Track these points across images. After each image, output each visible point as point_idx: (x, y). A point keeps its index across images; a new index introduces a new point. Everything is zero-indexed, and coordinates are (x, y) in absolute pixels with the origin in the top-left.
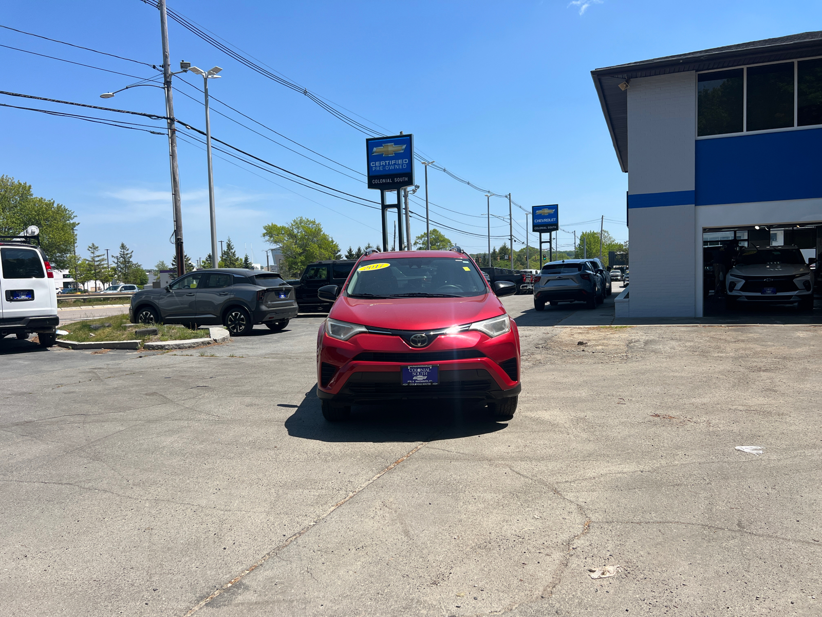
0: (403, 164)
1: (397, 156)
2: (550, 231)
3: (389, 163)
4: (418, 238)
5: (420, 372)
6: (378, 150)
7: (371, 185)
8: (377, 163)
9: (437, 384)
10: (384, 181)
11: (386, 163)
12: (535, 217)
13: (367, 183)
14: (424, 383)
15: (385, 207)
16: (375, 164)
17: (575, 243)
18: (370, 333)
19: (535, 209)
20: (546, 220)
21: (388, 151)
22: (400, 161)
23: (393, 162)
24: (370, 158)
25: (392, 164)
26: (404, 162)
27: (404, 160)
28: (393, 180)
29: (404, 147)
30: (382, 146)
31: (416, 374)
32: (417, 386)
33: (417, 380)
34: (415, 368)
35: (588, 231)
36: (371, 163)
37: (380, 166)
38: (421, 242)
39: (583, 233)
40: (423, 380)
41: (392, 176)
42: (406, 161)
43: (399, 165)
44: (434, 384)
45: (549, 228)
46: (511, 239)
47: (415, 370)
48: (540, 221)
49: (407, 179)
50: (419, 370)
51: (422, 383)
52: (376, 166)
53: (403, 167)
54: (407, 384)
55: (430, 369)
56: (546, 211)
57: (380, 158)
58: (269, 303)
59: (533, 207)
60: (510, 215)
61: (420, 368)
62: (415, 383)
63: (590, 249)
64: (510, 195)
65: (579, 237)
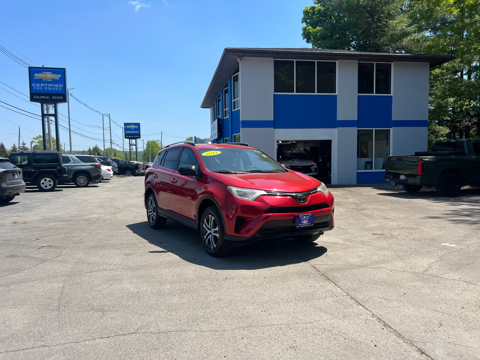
0: (59, 87)
1: (54, 81)
2: (135, 138)
3: (47, 85)
4: (35, 139)
5: (305, 218)
6: (38, 76)
7: (32, 99)
8: (38, 85)
9: (313, 225)
10: (43, 97)
11: (45, 85)
12: (126, 129)
13: (29, 97)
14: (307, 225)
15: (43, 116)
16: (36, 85)
17: (144, 147)
18: (268, 195)
19: (126, 124)
20: (133, 132)
21: (47, 77)
22: (56, 85)
23: (51, 85)
24: (32, 80)
25: (50, 87)
26: (60, 86)
27: (60, 85)
28: (51, 98)
29: (60, 76)
30: (42, 73)
31: (303, 220)
32: (304, 227)
33: (303, 223)
34: (303, 216)
35: (151, 140)
36: (33, 84)
37: (40, 87)
38: (37, 141)
39: (148, 141)
40: (307, 223)
41: (51, 95)
42: (61, 86)
43: (56, 87)
44: (311, 225)
45: (135, 136)
46: (111, 142)
47: (303, 217)
48: (129, 132)
49: (62, 98)
50: (305, 217)
51: (306, 225)
52: (37, 87)
53: (58, 89)
54: (299, 227)
55: (310, 216)
56: (133, 127)
57: (40, 81)
58: (8, 181)
59: (124, 123)
60: (110, 127)
61: (305, 216)
62: (302, 225)
63: (153, 151)
64: (109, 115)
65: (146, 143)
